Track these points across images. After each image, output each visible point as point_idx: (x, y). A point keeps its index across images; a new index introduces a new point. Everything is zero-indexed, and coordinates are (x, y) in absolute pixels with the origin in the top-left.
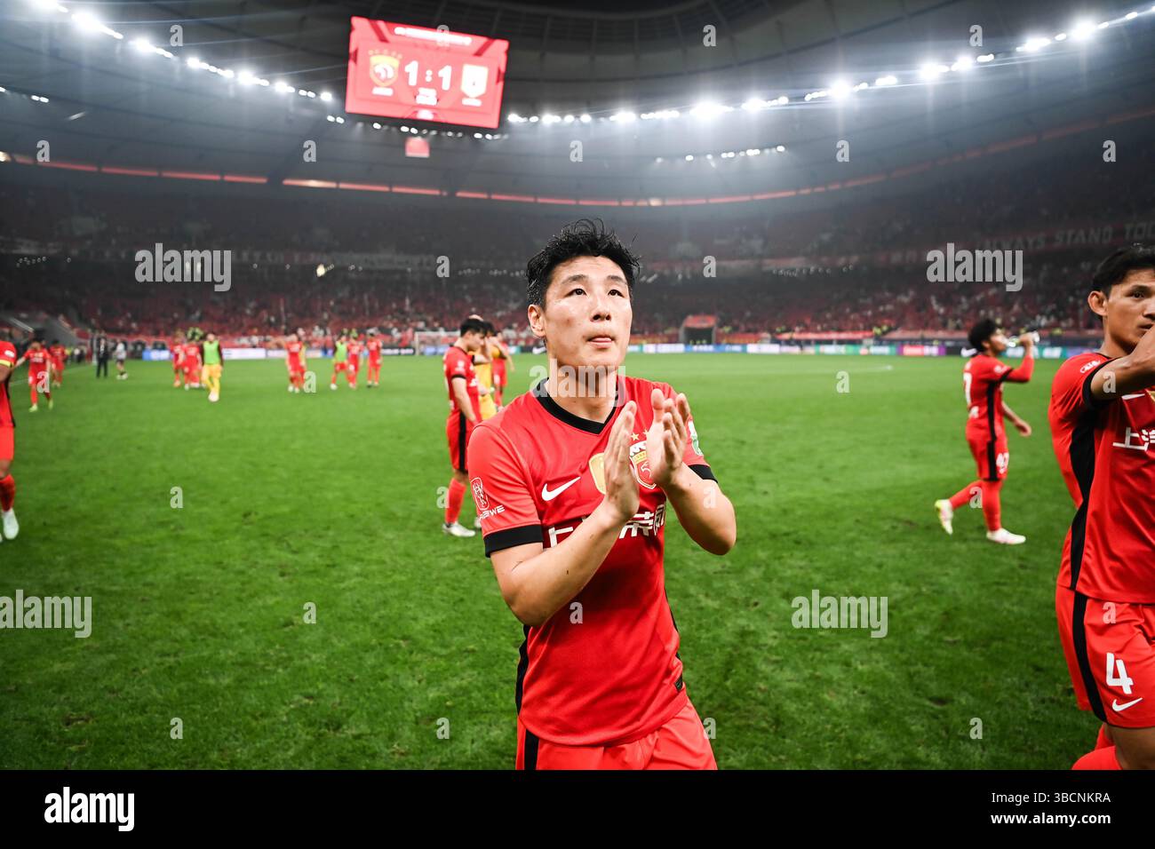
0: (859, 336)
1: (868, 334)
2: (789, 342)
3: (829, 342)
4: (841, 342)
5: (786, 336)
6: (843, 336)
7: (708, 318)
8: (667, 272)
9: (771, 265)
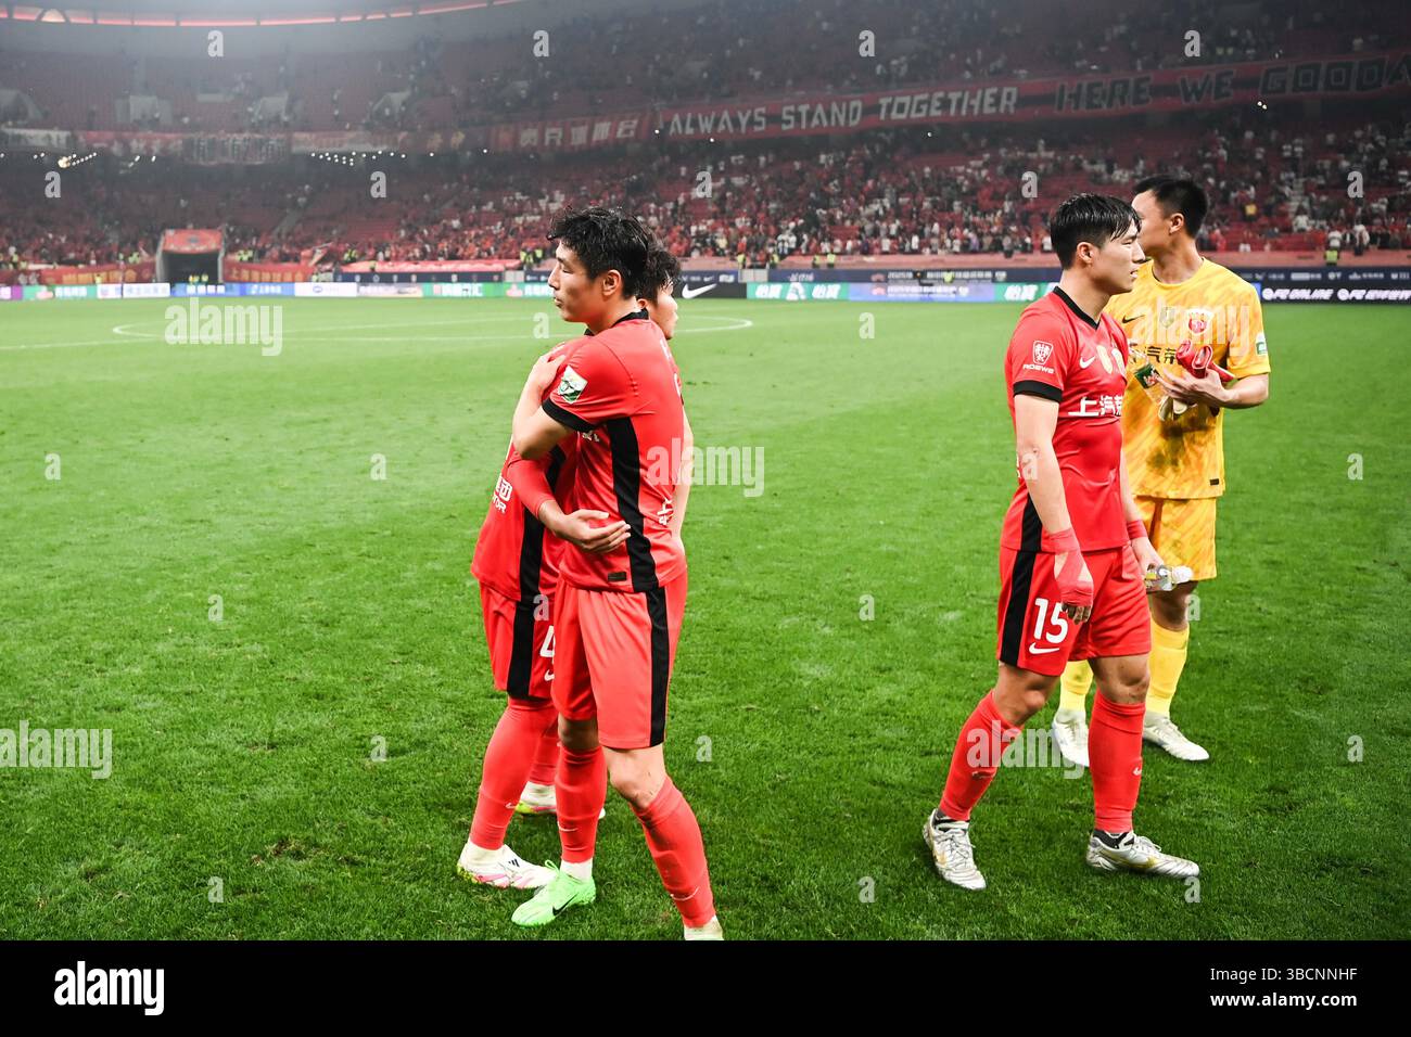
0: (497, 266)
1: (513, 263)
2: (366, 279)
3: (444, 278)
4: (465, 277)
5: (363, 266)
6: (465, 266)
7: (205, 234)
8: (116, 149)
9: (307, 143)
